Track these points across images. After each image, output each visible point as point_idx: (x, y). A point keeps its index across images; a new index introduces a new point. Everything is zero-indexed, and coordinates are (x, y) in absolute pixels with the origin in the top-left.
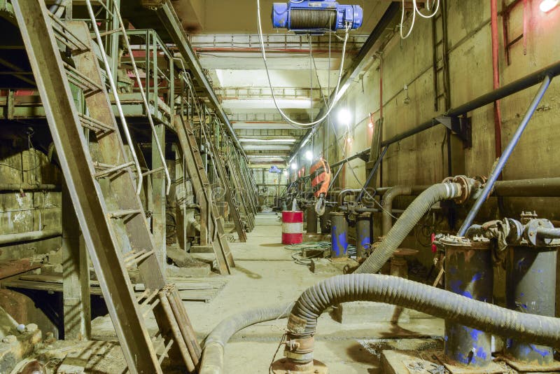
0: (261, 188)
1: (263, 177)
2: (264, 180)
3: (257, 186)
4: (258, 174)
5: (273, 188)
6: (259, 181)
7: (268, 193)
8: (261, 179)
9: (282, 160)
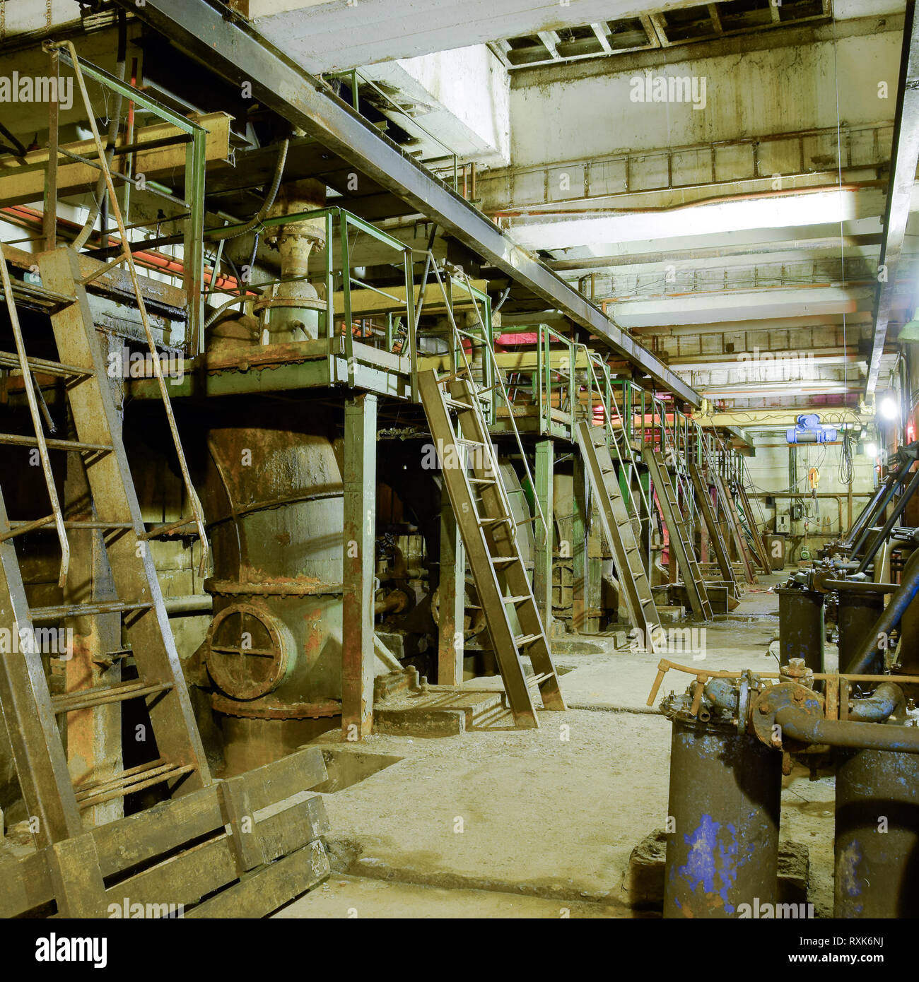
0: (783, 504)
1: (793, 467)
2: (793, 477)
3: (769, 500)
4: (772, 458)
5: (831, 504)
6: (777, 480)
7: (808, 524)
8: (785, 473)
9: (838, 389)
